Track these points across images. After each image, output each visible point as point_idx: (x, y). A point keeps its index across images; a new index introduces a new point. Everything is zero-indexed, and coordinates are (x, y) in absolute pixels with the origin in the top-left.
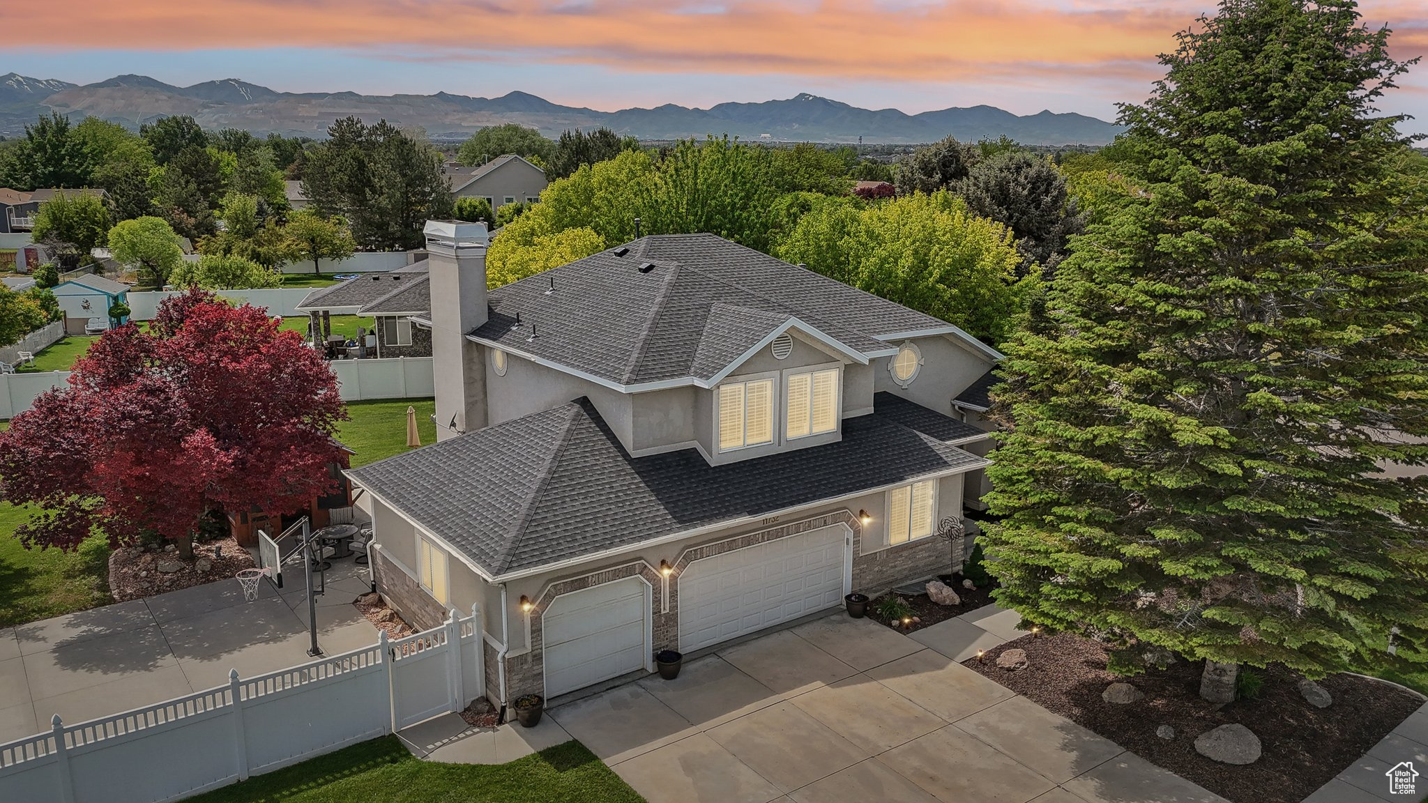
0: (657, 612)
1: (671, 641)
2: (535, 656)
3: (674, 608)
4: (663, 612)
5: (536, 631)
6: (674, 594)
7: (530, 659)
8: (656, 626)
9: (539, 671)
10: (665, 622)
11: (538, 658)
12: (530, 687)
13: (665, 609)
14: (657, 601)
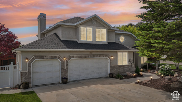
0: (62, 68)
1: (66, 76)
2: (29, 73)
3: (67, 68)
4: (64, 69)
5: (30, 67)
6: (67, 65)
7: (28, 73)
8: (62, 72)
9: (30, 77)
10: (65, 71)
11: (30, 74)
12: (27, 81)
13: (65, 68)
14: (62, 66)
